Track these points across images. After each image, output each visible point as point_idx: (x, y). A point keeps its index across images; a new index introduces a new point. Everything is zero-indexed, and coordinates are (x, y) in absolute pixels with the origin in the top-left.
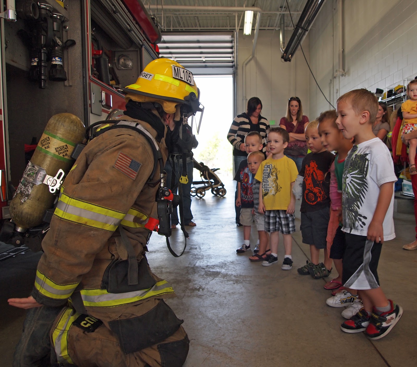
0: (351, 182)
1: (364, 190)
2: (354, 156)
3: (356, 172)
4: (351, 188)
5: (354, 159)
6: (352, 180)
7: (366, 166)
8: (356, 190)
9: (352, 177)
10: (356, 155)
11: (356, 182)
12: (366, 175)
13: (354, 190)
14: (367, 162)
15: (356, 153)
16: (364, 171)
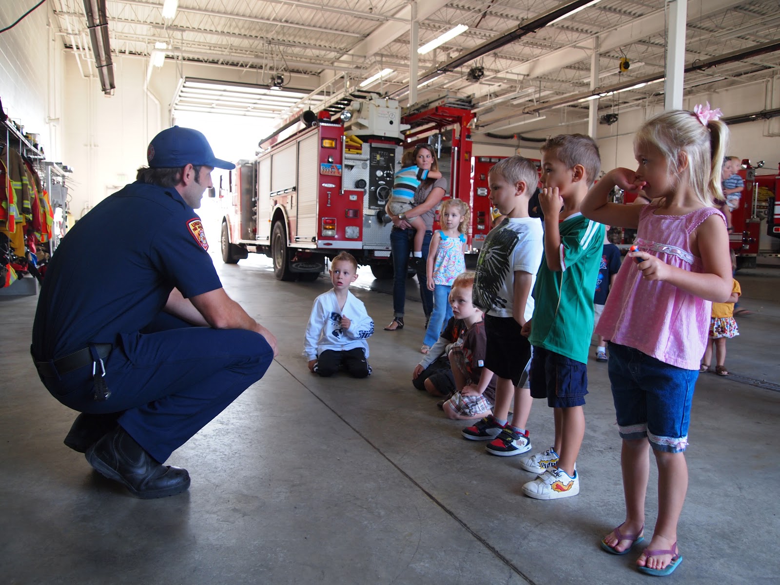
0: (491, 259)
1: (505, 270)
2: (502, 229)
3: (499, 247)
4: (491, 266)
5: (500, 233)
6: (493, 256)
7: (513, 244)
8: (496, 269)
9: (493, 252)
10: (505, 229)
11: (497, 259)
12: (510, 253)
13: (494, 268)
14: (516, 239)
15: (507, 227)
16: (509, 248)
